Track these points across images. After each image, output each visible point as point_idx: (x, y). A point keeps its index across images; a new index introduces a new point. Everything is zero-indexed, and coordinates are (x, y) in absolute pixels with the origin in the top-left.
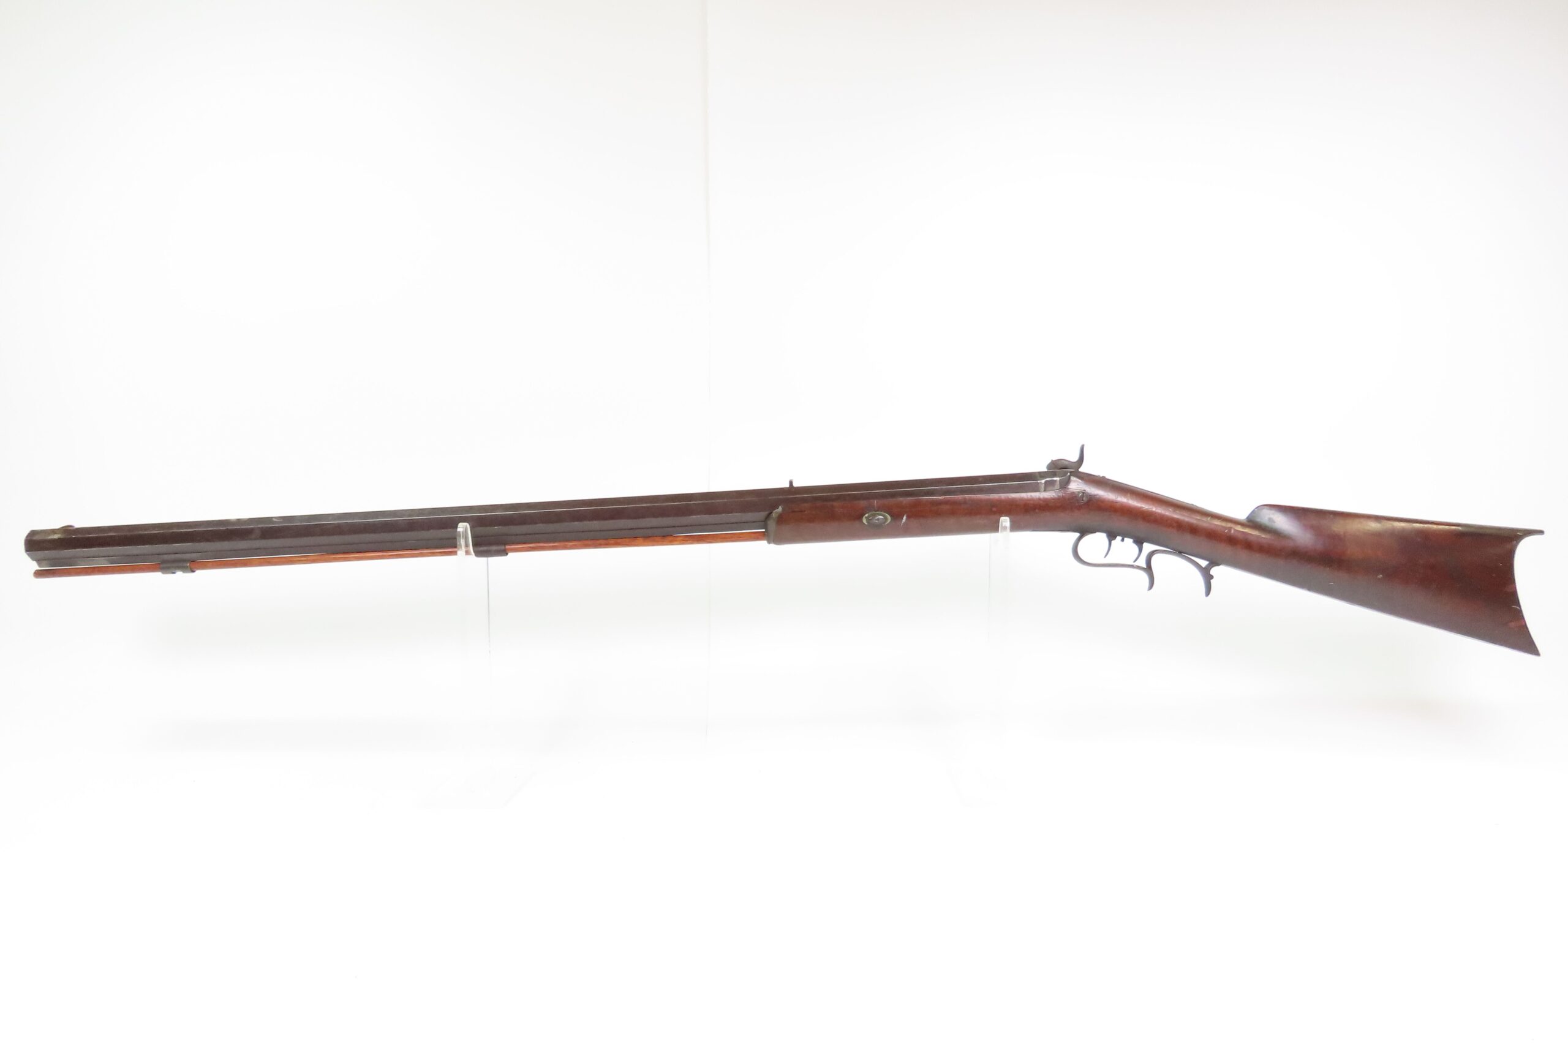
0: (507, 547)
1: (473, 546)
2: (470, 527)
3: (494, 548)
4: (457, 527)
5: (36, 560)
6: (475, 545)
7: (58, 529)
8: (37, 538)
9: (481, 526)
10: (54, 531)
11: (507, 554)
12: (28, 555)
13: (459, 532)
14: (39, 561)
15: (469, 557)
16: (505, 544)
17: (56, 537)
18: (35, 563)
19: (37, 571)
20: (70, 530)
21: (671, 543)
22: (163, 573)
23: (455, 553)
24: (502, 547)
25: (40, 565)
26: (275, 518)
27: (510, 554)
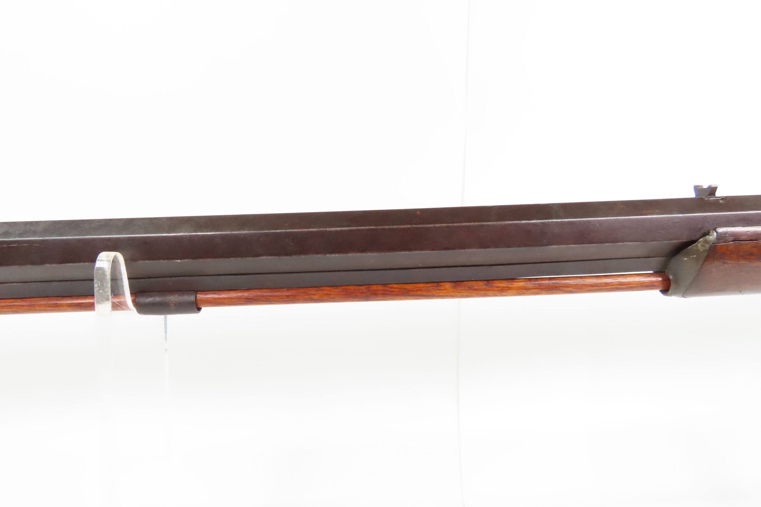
0: (200, 296)
1: (132, 294)
2: (126, 260)
3: (174, 298)
4: (93, 259)
6: (136, 293)
9: (149, 259)
11: (199, 309)
13: (100, 269)
15: (118, 314)
16: (196, 291)
21: (502, 292)
23: (90, 307)
24: (192, 298)
27: (206, 310)
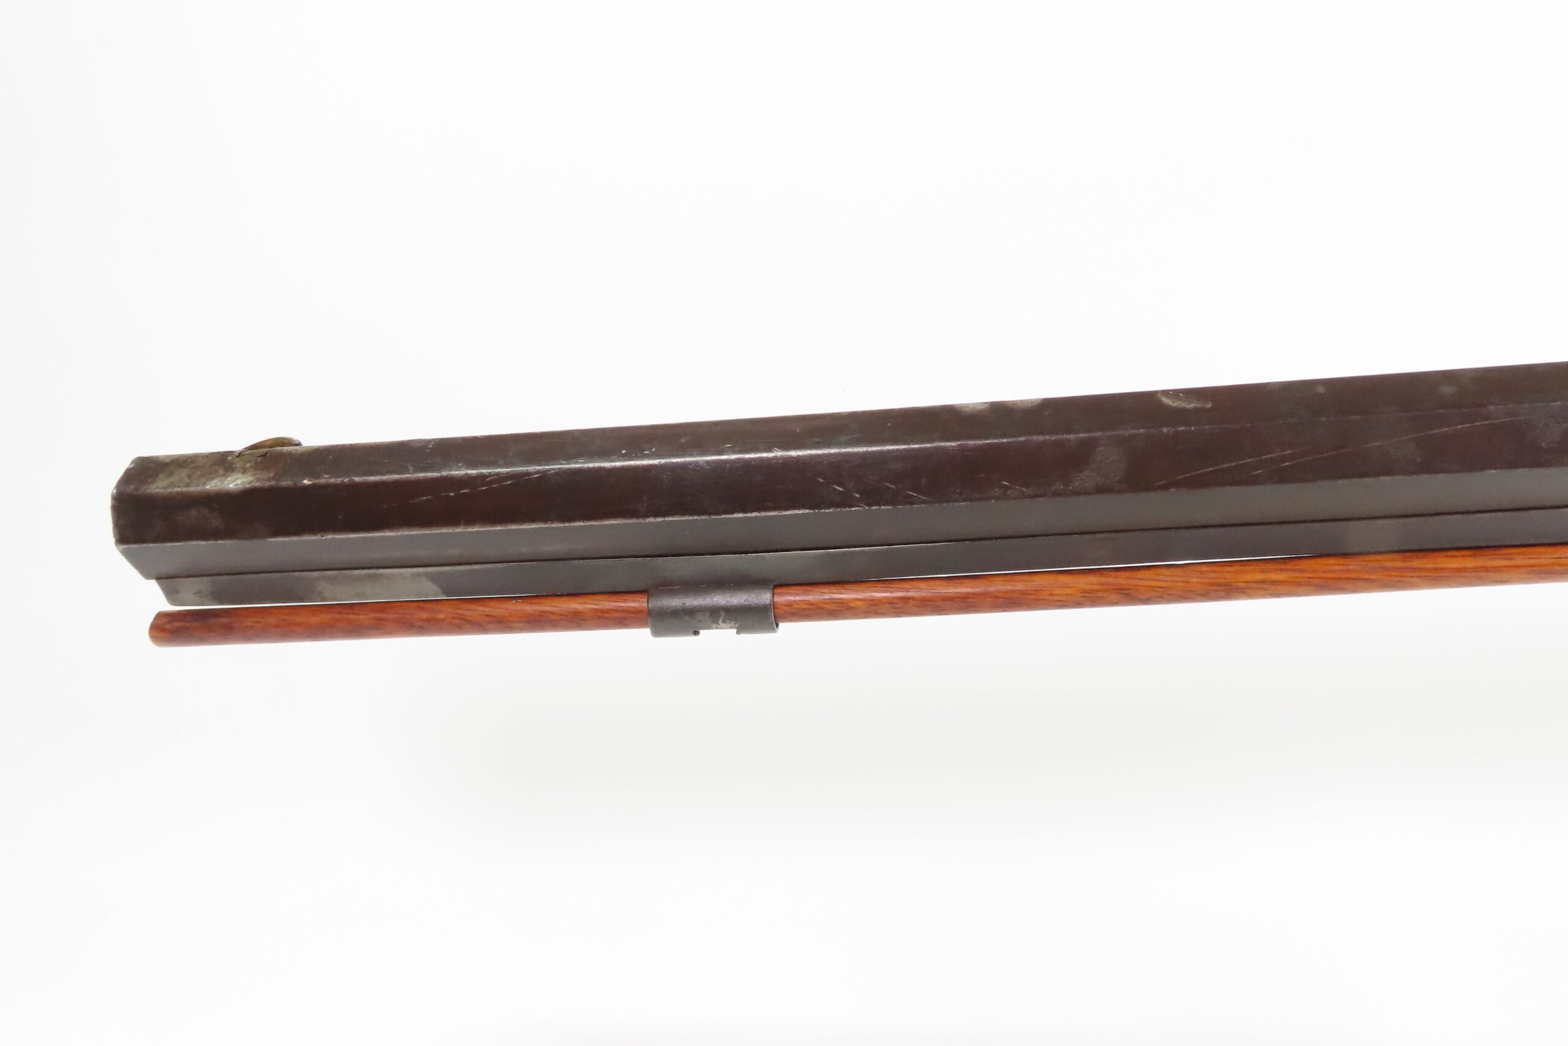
5: (159, 578)
7: (240, 454)
8: (158, 487)
10: (223, 462)
12: (127, 554)
14: (167, 580)
17: (235, 482)
18: (153, 587)
19: (161, 616)
20: (290, 454)
22: (657, 633)
25: (171, 594)
26: (1165, 393)
